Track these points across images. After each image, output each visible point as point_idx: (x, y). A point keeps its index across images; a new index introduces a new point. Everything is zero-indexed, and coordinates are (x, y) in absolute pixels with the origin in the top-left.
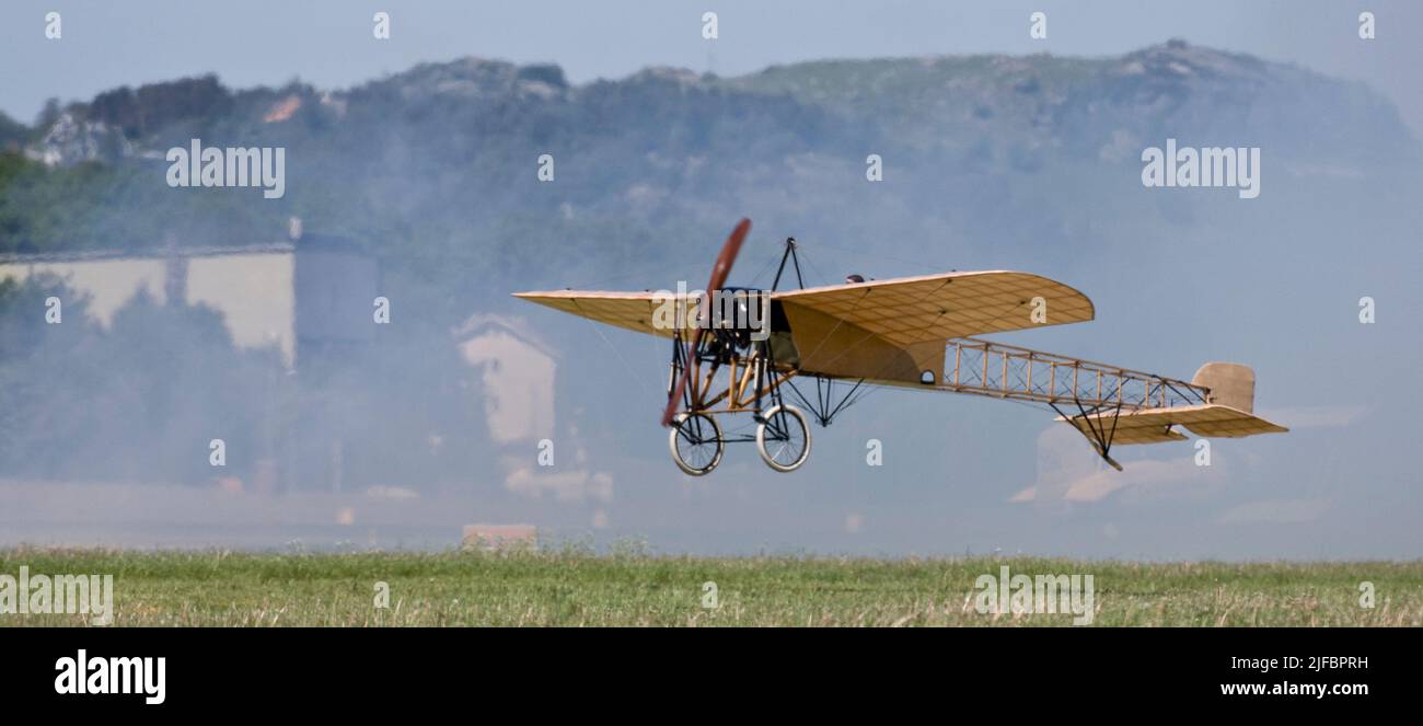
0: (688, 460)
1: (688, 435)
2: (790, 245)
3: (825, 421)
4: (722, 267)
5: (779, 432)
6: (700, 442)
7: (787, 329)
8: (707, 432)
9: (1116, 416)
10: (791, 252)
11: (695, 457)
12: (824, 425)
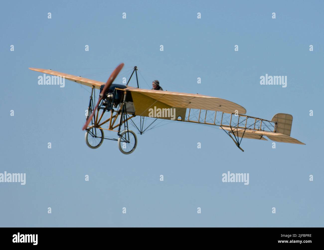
0: (91, 143)
1: (92, 134)
2: (135, 69)
3: (141, 133)
4: (112, 78)
5: (126, 140)
6: (96, 137)
7: (132, 101)
8: (99, 134)
9: (242, 138)
10: (135, 71)
11: (94, 142)
12: (141, 134)
